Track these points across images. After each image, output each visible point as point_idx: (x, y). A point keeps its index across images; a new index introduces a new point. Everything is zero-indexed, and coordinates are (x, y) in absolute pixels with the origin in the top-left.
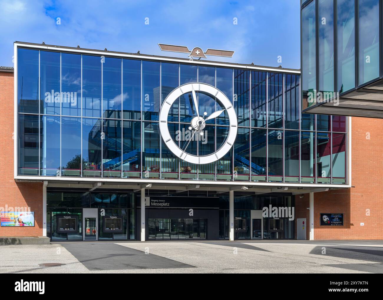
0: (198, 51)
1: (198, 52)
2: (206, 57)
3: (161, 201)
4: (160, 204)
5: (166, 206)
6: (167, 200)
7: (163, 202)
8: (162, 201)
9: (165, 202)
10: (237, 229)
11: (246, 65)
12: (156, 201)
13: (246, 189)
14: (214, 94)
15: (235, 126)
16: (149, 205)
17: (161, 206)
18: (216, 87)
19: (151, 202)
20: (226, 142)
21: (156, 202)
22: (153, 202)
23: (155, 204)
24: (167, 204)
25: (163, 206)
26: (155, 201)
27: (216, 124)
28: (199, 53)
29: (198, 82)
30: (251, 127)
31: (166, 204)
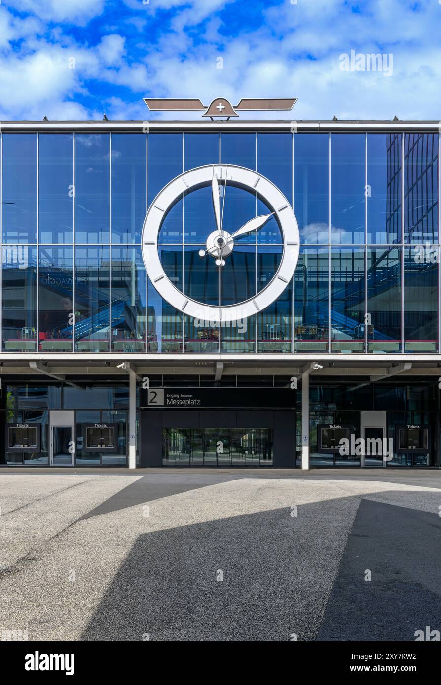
0: (220, 104)
1: (220, 107)
2: (238, 115)
3: (184, 396)
4: (182, 402)
5: (194, 405)
6: (196, 394)
7: (187, 398)
8: (187, 396)
9: (192, 398)
10: (334, 448)
11: (319, 122)
12: (175, 396)
13: (319, 368)
14: (251, 184)
15: (296, 245)
16: (163, 404)
17: (184, 406)
18: (256, 172)
19: (165, 398)
20: (277, 277)
21: (175, 398)
22: (170, 398)
23: (173, 402)
24: (195, 400)
25: (189, 405)
26: (173, 396)
27: (257, 243)
28: (224, 107)
29: (220, 164)
30: (330, 245)
31: (194, 402)
